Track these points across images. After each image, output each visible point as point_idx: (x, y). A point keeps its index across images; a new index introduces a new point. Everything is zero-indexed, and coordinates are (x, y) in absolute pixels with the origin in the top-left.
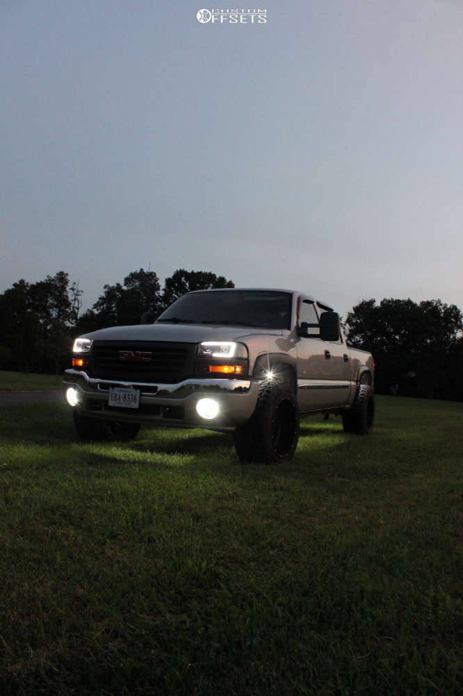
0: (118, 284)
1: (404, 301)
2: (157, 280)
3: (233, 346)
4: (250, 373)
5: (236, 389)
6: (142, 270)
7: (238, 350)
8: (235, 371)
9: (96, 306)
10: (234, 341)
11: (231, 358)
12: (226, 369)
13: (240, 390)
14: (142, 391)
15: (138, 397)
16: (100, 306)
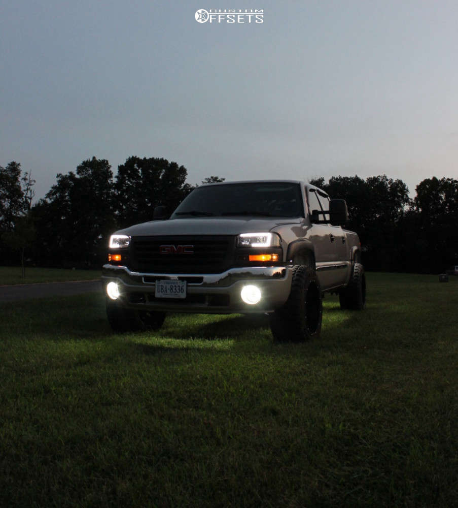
0: (71, 173)
1: (351, 178)
2: (109, 168)
3: (269, 235)
4: (284, 260)
5: (274, 274)
6: (94, 158)
7: (273, 240)
8: (272, 259)
9: (49, 195)
10: (270, 231)
11: (269, 247)
12: (263, 258)
13: (277, 275)
14: (188, 282)
15: (185, 288)
16: (53, 195)
